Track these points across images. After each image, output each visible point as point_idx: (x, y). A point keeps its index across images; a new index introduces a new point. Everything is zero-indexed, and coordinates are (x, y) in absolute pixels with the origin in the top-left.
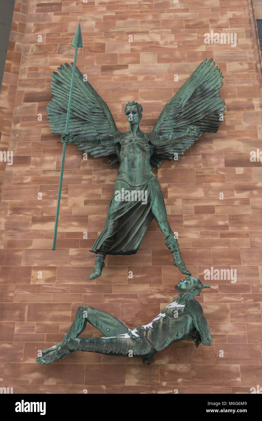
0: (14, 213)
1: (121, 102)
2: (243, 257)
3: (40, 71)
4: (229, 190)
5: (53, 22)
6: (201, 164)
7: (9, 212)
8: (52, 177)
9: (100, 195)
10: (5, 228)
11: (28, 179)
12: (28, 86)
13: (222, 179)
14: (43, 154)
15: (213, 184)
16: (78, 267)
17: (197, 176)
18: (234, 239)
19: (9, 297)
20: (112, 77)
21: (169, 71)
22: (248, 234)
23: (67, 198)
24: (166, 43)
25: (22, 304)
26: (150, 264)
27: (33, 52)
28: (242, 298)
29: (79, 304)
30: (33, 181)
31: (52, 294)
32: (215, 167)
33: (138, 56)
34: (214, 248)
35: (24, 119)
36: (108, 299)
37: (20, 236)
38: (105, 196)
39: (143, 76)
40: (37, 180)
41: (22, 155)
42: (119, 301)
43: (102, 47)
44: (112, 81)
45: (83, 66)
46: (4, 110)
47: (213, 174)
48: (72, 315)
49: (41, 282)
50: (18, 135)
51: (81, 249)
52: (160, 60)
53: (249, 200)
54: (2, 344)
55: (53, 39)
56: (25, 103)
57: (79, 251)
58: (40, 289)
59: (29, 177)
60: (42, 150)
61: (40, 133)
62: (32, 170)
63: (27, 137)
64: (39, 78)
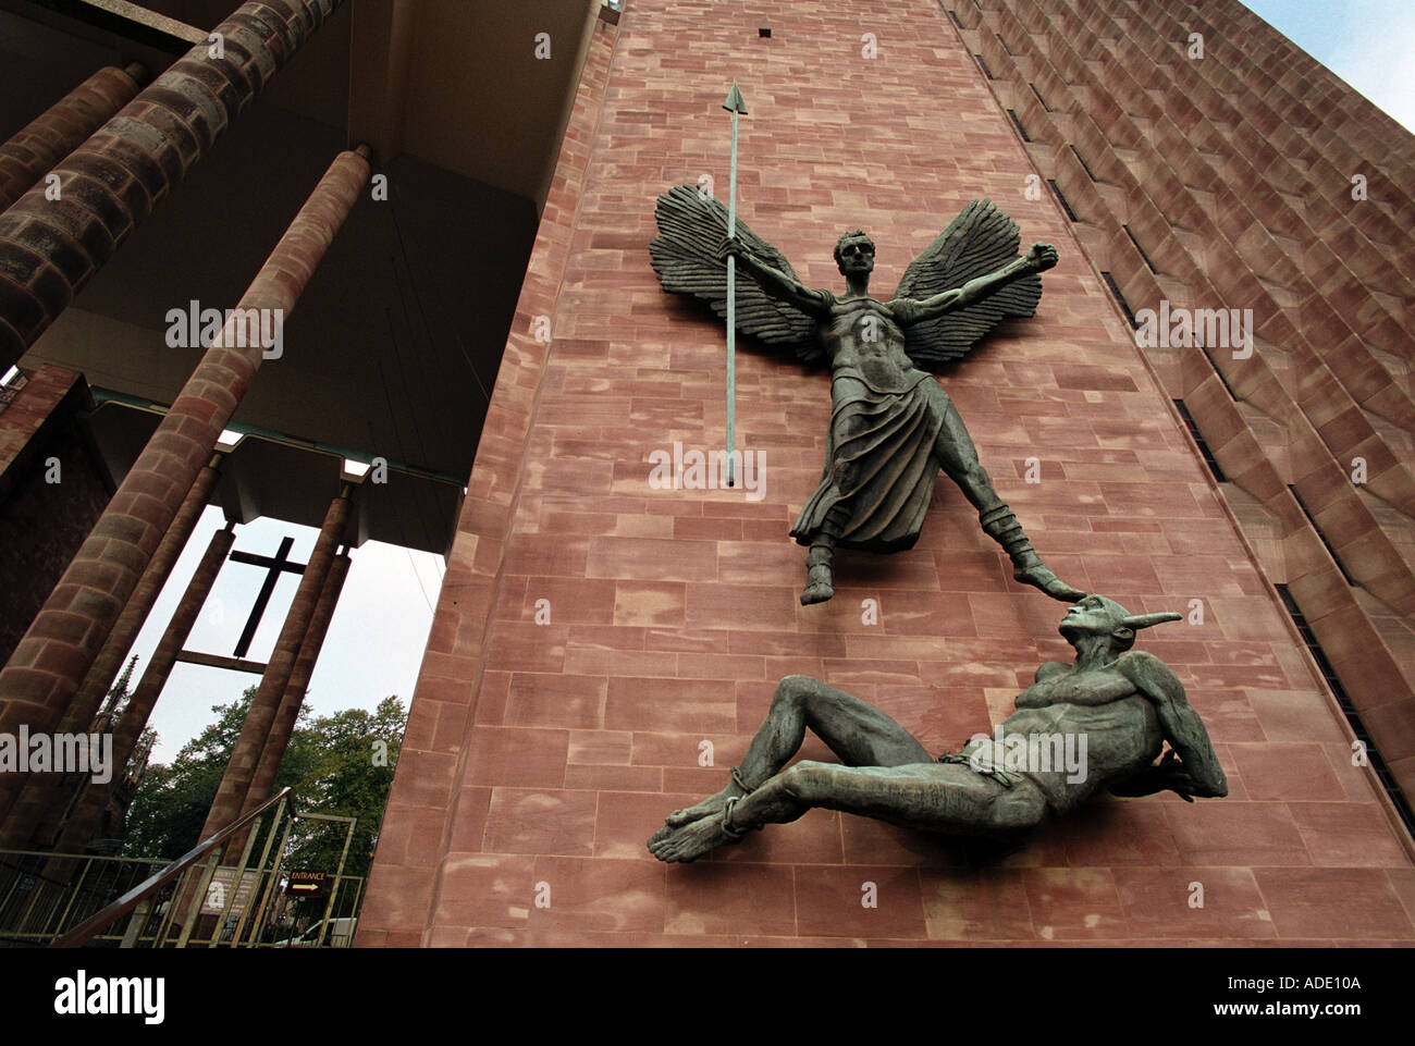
0: (565, 453)
1: (805, 261)
2: (1164, 575)
3: (626, 202)
4: (1082, 432)
5: (651, 136)
6: (1006, 380)
7: (554, 451)
8: (662, 384)
9: (782, 426)
10: (543, 484)
11: (605, 385)
12: (602, 223)
13: (1061, 410)
14: (637, 339)
15: (1044, 420)
16: (745, 587)
18: (1126, 534)
19: (552, 657)
20: (780, 221)
21: (896, 222)
22: (1157, 525)
23: (701, 428)
24: (879, 182)
25: (589, 678)
26: (936, 586)
27: (611, 175)
28: (1194, 677)
29: (757, 684)
30: (614, 388)
31: (676, 653)
32: (1040, 388)
33: (827, 194)
34: (1087, 552)
35: (591, 275)
36: (838, 674)
37: (581, 506)
38: (797, 430)
39: (845, 225)
40: (625, 388)
41: (588, 338)
42: (871, 680)
43: (754, 177)
44: (781, 226)
46: (539, 280)
47: (1037, 401)
48: (738, 714)
49: (644, 622)
50: (577, 302)
51: (748, 543)
52: (873, 204)
53: (1134, 455)
54: (527, 793)
55: (651, 159)
56: (594, 250)
57: (743, 546)
58: (641, 640)
59: (605, 380)
60: (635, 331)
61: (631, 301)
62: (611, 367)
63: (599, 306)
64: (625, 213)
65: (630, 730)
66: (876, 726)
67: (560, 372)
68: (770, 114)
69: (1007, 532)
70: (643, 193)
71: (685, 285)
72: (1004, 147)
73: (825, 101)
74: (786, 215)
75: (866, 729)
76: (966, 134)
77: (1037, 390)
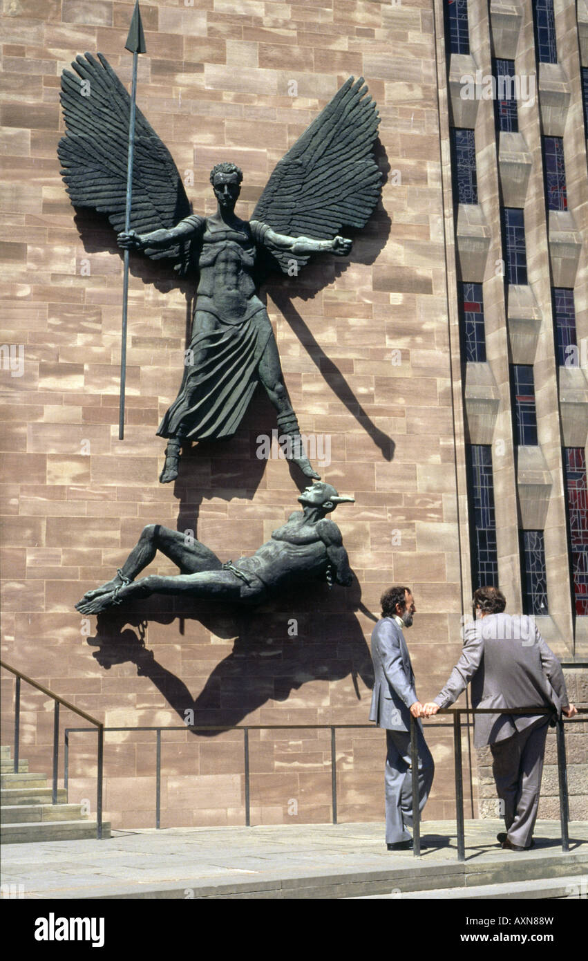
1: (191, 144)
3: (29, 56)
4: (378, 332)
8: (71, 289)
9: (158, 329)
11: (25, 291)
13: (368, 311)
14: (49, 241)
15: (352, 321)
16: (127, 458)
17: (326, 305)
18: (381, 418)
19: (12, 505)
20: (174, 88)
21: (281, 87)
22: (403, 412)
23: (99, 332)
24: (275, 24)
25: (34, 517)
26: (248, 455)
27: (10, 10)
28: (389, 515)
29: (133, 519)
30: (34, 294)
31: (86, 501)
32: (357, 290)
34: (351, 431)
38: (169, 332)
39: (233, 93)
40: (42, 293)
44: (173, 96)
45: (116, 57)
47: (352, 303)
48: (122, 537)
49: (66, 482)
51: (130, 426)
53: (408, 354)
54: (7, 582)
56: (4, 128)
58: (64, 494)
59: (27, 285)
60: (47, 232)
61: (41, 197)
62: (31, 272)
63: (14, 202)
64: (29, 74)
65: (61, 546)
66: (193, 550)
69: (290, 431)
70: (45, 43)
71: (89, 199)
74: (179, 78)
75: (187, 551)
77: (355, 292)
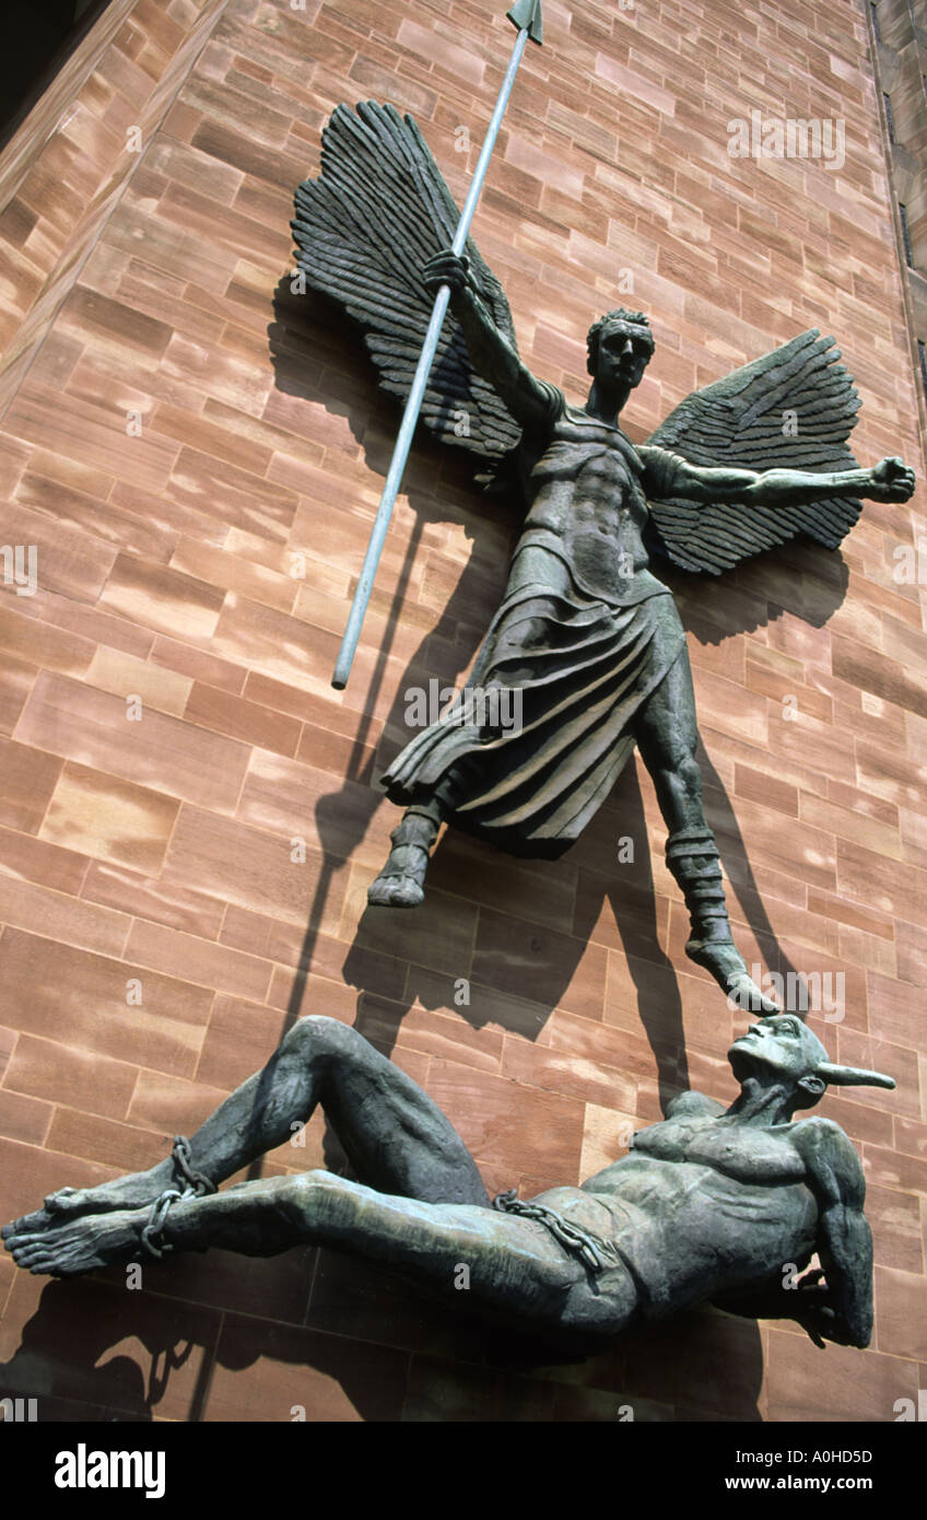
0: (40, 504)
1: (533, 319)
2: (877, 1004)
3: (277, 87)
7: (19, 490)
8: (240, 440)
12: (223, 106)
13: (824, 711)
14: (223, 343)
15: (796, 715)
16: (276, 840)
17: (750, 666)
18: (849, 928)
20: (516, 234)
21: (690, 314)
22: (891, 928)
23: (282, 542)
24: (686, 236)
26: (569, 925)
27: (265, 25)
29: (248, 1005)
30: (157, 417)
31: (134, 918)
32: (806, 665)
33: (601, 221)
34: (791, 937)
35: (177, 193)
36: (380, 1024)
40: (176, 423)
41: (137, 307)
42: (429, 1046)
44: (514, 244)
46: (73, 156)
47: (800, 684)
48: (205, 1045)
49: (92, 847)
50: (138, 234)
51: (301, 764)
52: (666, 269)
53: (896, 813)
55: (341, 30)
56: (196, 150)
57: (294, 769)
58: (78, 878)
59: (147, 396)
60: (224, 328)
61: (231, 271)
62: (163, 377)
63: (174, 257)
64: (269, 106)
65: (18, 1027)
66: (426, 1129)
67: (71, 351)
68: (559, 44)
69: (700, 879)
70: (309, 85)
71: (335, 285)
72: (879, 262)
73: (650, 63)
74: (529, 227)
75: (409, 1128)
76: (833, 216)
77: (801, 665)
